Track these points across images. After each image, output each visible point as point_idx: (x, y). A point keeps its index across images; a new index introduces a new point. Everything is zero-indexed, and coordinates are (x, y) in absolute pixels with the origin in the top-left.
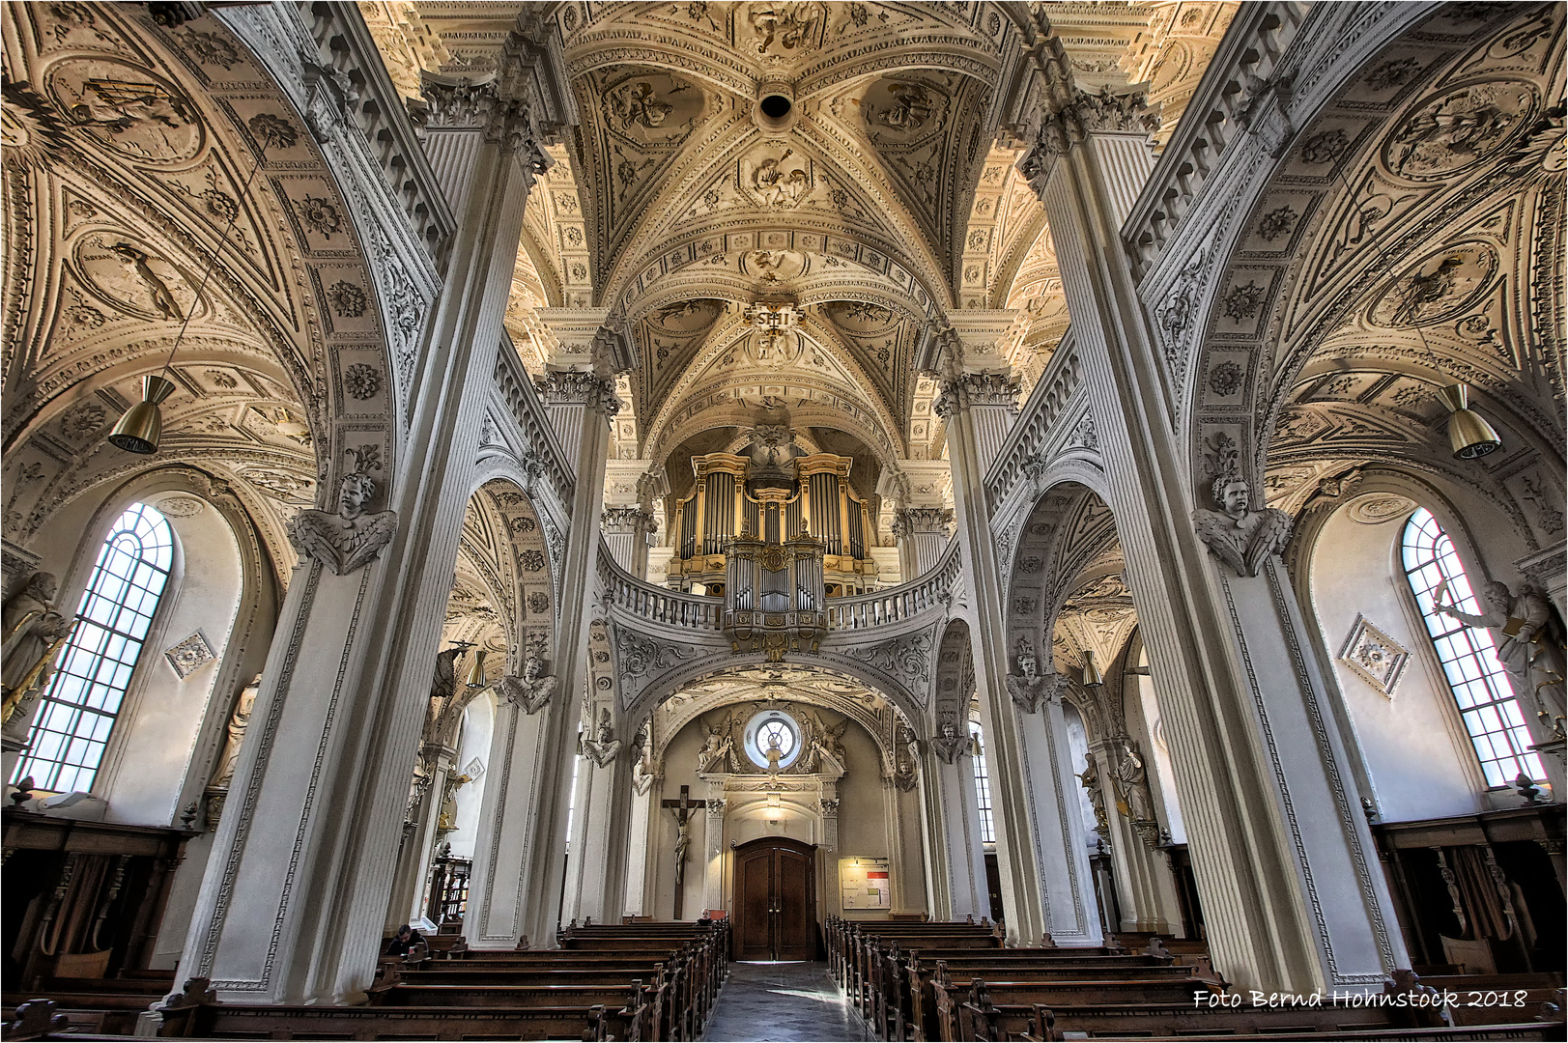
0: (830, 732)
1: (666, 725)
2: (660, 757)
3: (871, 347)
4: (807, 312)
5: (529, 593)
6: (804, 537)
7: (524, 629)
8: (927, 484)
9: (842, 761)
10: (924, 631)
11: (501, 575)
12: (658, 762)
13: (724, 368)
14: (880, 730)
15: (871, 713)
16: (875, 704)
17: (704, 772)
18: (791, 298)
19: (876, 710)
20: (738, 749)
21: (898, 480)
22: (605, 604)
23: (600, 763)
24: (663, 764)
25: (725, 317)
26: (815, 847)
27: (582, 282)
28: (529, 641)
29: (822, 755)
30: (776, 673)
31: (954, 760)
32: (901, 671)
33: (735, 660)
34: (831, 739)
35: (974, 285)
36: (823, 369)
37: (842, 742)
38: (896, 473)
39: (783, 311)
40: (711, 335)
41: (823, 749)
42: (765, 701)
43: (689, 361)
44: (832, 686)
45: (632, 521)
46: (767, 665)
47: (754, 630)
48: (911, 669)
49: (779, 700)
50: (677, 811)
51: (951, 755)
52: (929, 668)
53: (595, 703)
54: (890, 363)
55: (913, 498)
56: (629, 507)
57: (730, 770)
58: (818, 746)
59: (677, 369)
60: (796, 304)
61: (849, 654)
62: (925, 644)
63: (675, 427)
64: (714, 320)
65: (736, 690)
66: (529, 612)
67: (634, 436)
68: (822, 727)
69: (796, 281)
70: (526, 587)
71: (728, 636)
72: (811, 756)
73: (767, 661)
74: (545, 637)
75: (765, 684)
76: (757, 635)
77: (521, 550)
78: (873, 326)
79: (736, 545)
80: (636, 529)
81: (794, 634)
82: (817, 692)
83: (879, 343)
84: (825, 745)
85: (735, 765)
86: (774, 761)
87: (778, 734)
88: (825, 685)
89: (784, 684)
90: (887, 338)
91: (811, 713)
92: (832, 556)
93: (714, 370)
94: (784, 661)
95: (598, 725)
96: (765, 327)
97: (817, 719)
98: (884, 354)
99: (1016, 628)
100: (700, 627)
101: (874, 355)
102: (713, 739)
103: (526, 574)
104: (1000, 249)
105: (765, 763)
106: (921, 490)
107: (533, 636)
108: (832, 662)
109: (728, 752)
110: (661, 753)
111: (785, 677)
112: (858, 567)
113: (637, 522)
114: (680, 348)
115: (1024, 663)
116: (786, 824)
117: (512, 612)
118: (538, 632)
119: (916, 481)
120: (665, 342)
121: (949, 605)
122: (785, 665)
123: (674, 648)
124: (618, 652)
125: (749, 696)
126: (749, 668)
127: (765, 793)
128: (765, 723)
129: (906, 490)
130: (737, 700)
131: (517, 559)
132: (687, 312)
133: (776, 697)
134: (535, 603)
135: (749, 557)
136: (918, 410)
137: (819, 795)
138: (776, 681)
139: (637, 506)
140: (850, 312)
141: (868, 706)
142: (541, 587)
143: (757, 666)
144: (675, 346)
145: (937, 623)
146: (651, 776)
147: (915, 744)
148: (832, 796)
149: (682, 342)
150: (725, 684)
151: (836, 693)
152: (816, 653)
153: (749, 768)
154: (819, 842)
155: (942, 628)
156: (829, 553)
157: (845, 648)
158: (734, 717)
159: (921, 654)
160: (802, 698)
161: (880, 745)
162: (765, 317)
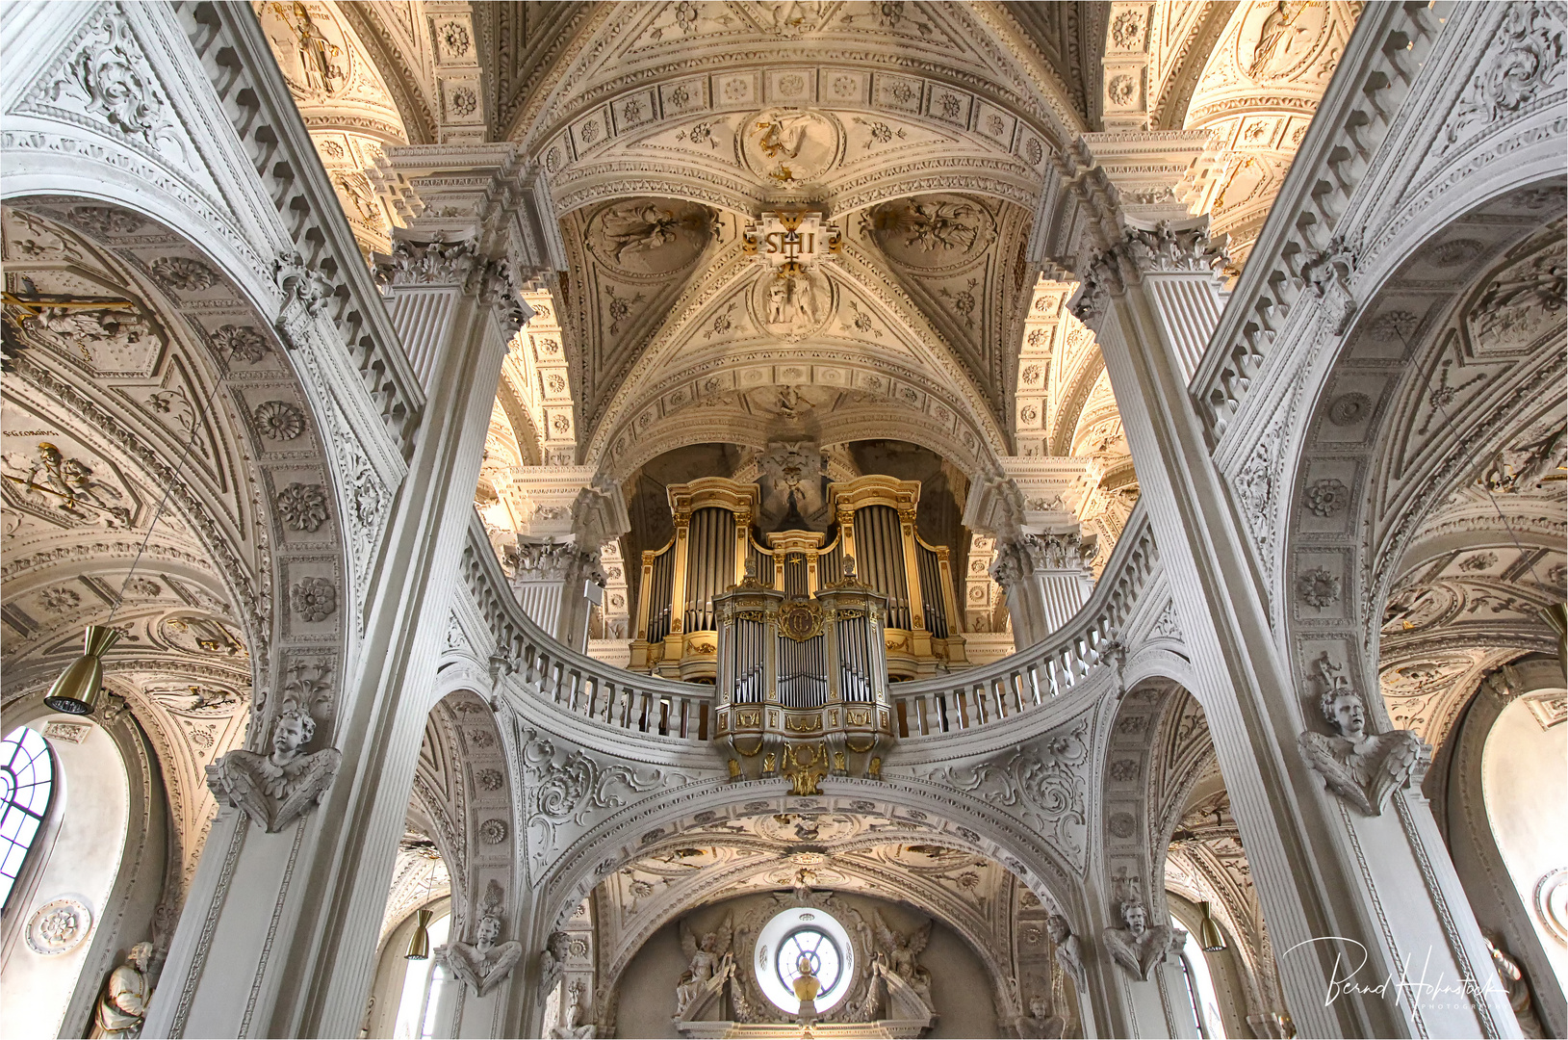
0: (904, 944)
1: (622, 934)
2: (608, 994)
3: (945, 292)
4: (842, 229)
5: (297, 580)
6: (850, 584)
7: (284, 656)
8: (1051, 498)
9: (928, 996)
10: (1072, 726)
11: (247, 548)
12: (606, 1002)
13: (715, 337)
14: (990, 938)
15: (974, 907)
16: (981, 893)
17: (685, 1019)
18: (818, 205)
19: (982, 900)
20: (745, 976)
21: (1001, 493)
22: (493, 673)
23: (479, 987)
24: (615, 1006)
25: (716, 253)
27: (468, 118)
28: (292, 679)
29: (891, 987)
31: (1150, 975)
32: (1033, 808)
33: (733, 792)
34: (905, 957)
35: (1125, 107)
36: (869, 336)
37: (926, 961)
38: (997, 479)
39: (804, 228)
40: (694, 278)
41: (893, 977)
42: (790, 891)
43: (661, 320)
45: (563, 562)
46: (791, 806)
47: (766, 737)
48: (1051, 803)
49: (815, 890)
51: (1143, 963)
52: (1086, 798)
53: (476, 869)
54: (976, 314)
55: (1028, 519)
56: (559, 540)
57: (731, 1015)
58: (883, 971)
59: (642, 332)
60: (825, 217)
61: (937, 779)
62: (1075, 753)
63: (639, 430)
64: (697, 254)
65: (739, 866)
66: (296, 617)
67: (571, 433)
68: (888, 936)
69: (823, 180)
70: (291, 567)
71: (722, 750)
72: (872, 988)
73: (791, 796)
74: (326, 670)
75: (789, 852)
76: (773, 748)
77: (282, 483)
78: (948, 257)
79: (735, 599)
80: (567, 576)
81: (837, 744)
82: (879, 867)
83: (959, 284)
84: (896, 967)
85: (740, 1006)
86: (807, 1002)
87: (814, 954)
88: (891, 854)
90: (970, 276)
91: (869, 912)
92: (895, 630)
93: (699, 340)
94: (820, 792)
95: (480, 913)
96: (778, 259)
97: (880, 924)
98: (966, 302)
99: (1306, 636)
100: (673, 735)
101: (950, 304)
102: (702, 960)
103: (293, 538)
104: (1165, 51)
105: (791, 1004)
106: (1040, 506)
107: (300, 669)
108: (907, 795)
109: (727, 985)
110: (612, 986)
112: (940, 649)
113: (571, 565)
114: (647, 300)
115: (1338, 705)
117: (265, 625)
118: (311, 661)
119: (1030, 493)
120: (623, 291)
121: (1122, 661)
122: (823, 802)
123: (626, 771)
124: (521, 773)
125: (762, 880)
126: (757, 809)
128: (793, 933)
129: (1014, 508)
130: (741, 888)
131: (274, 503)
132: (656, 241)
133: (810, 881)
134: (309, 599)
135: (757, 619)
136: (1027, 379)
138: (808, 843)
139: (570, 539)
140: (911, 235)
141: (968, 894)
142: (323, 565)
143: (773, 805)
144: (638, 298)
145: (1097, 705)
147: (1070, 945)
149: (649, 291)
150: (720, 855)
151: (913, 869)
152: (878, 778)
153: (764, 1012)
155: (1111, 710)
156: (890, 625)
157: (930, 768)
158: (737, 921)
160: (855, 884)
161: (993, 966)
162: (776, 240)
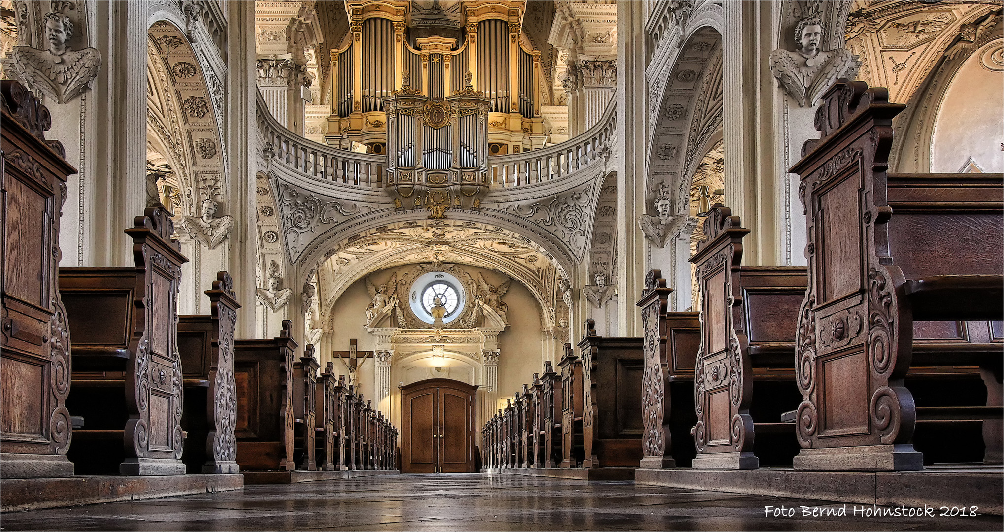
0: (494, 291)
1: (333, 284)
2: (328, 314)
8: (603, 32)
9: (505, 316)
10: (583, 187)
12: (327, 318)
14: (542, 288)
15: (534, 273)
16: (538, 264)
17: (371, 326)
19: (539, 270)
20: (404, 307)
23: (273, 308)
24: (331, 320)
26: (476, 387)
29: (485, 312)
30: (439, 231)
31: (604, 305)
32: (560, 227)
33: (397, 216)
34: (494, 297)
37: (506, 300)
41: (486, 307)
42: (430, 263)
44: (496, 247)
46: (430, 222)
48: (569, 225)
49: (444, 263)
50: (347, 360)
53: (263, 254)
55: (586, 49)
57: (396, 324)
58: (481, 304)
61: (511, 211)
62: (584, 200)
65: (400, 250)
68: (485, 287)
71: (391, 194)
72: (475, 312)
73: (429, 218)
75: (429, 244)
76: (420, 192)
79: (396, 101)
81: (456, 191)
82: (480, 252)
84: (488, 302)
85: (401, 320)
86: (439, 318)
87: (443, 295)
88: (488, 244)
89: (447, 244)
91: (475, 275)
92: (499, 113)
94: (445, 217)
95: (268, 275)
97: (481, 280)
99: (657, 173)
102: (379, 298)
105: (431, 320)
108: (493, 219)
109: (394, 310)
110: (329, 310)
111: (448, 236)
112: (527, 125)
115: (659, 204)
116: (449, 370)
119: (591, 30)
121: (607, 158)
124: (281, 208)
125: (413, 257)
126: (411, 224)
127: (431, 345)
128: (431, 285)
130: (401, 262)
133: (441, 258)
135: (411, 114)
137: (482, 346)
138: (439, 240)
141: (531, 266)
143: (420, 223)
146: (321, 330)
147: (569, 292)
148: (493, 347)
150: (389, 243)
151: (500, 253)
152: (478, 210)
153: (414, 323)
154: (480, 384)
156: (496, 110)
157: (507, 205)
158: (399, 279)
159: (580, 209)
160: (467, 259)
161: (542, 302)
